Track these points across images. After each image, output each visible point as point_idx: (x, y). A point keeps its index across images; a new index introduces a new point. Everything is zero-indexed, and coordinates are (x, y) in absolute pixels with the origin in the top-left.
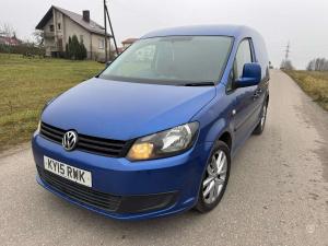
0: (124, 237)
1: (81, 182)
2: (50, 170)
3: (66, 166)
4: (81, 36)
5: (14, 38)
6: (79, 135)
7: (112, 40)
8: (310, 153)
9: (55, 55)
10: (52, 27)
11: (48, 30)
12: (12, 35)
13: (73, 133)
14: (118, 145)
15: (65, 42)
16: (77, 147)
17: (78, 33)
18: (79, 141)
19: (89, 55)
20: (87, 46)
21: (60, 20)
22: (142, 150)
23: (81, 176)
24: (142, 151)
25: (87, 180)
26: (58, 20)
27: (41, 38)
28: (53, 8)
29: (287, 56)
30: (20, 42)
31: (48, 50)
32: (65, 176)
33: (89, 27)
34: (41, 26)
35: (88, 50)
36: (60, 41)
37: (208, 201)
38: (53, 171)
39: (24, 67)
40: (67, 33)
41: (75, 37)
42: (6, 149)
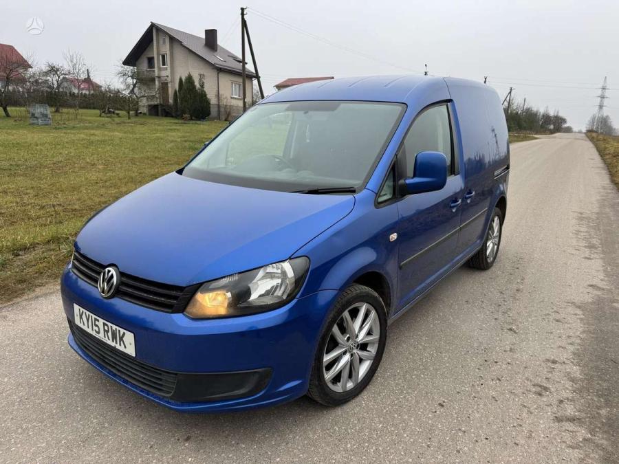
0: (188, 439)
1: (121, 348)
2: (81, 325)
3: (102, 321)
4: (202, 76)
5: (88, 80)
6: (122, 274)
7: (255, 82)
8: (571, 310)
9: (155, 111)
10: (151, 60)
11: (144, 65)
12: (83, 76)
13: (113, 271)
14: (174, 293)
15: (173, 87)
16: (118, 292)
17: (195, 71)
18: (120, 283)
19: (214, 111)
20: (211, 95)
21: (166, 48)
22: (213, 302)
23: (121, 339)
24: (215, 303)
25: (128, 345)
26: (160, 47)
27: (130, 81)
28: (153, 26)
29: (601, 107)
30: (97, 87)
31: (144, 103)
32: (101, 336)
33: (217, 59)
34: (131, 60)
35: (213, 101)
36: (164, 86)
37: (338, 388)
38: (85, 328)
39: (99, 134)
40: (176, 71)
41: (190, 79)
42: (41, 285)
